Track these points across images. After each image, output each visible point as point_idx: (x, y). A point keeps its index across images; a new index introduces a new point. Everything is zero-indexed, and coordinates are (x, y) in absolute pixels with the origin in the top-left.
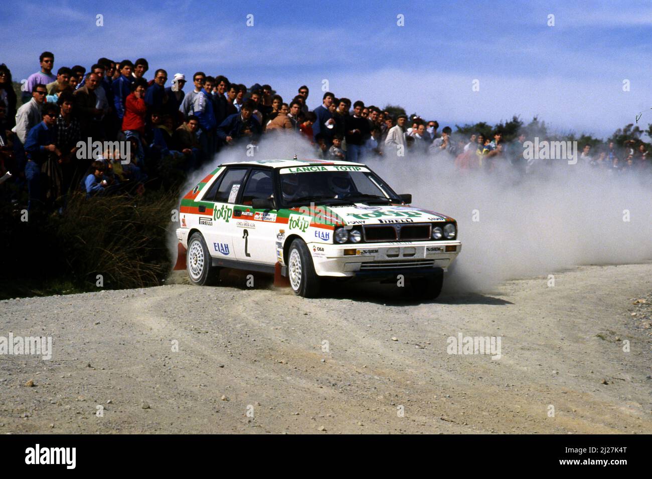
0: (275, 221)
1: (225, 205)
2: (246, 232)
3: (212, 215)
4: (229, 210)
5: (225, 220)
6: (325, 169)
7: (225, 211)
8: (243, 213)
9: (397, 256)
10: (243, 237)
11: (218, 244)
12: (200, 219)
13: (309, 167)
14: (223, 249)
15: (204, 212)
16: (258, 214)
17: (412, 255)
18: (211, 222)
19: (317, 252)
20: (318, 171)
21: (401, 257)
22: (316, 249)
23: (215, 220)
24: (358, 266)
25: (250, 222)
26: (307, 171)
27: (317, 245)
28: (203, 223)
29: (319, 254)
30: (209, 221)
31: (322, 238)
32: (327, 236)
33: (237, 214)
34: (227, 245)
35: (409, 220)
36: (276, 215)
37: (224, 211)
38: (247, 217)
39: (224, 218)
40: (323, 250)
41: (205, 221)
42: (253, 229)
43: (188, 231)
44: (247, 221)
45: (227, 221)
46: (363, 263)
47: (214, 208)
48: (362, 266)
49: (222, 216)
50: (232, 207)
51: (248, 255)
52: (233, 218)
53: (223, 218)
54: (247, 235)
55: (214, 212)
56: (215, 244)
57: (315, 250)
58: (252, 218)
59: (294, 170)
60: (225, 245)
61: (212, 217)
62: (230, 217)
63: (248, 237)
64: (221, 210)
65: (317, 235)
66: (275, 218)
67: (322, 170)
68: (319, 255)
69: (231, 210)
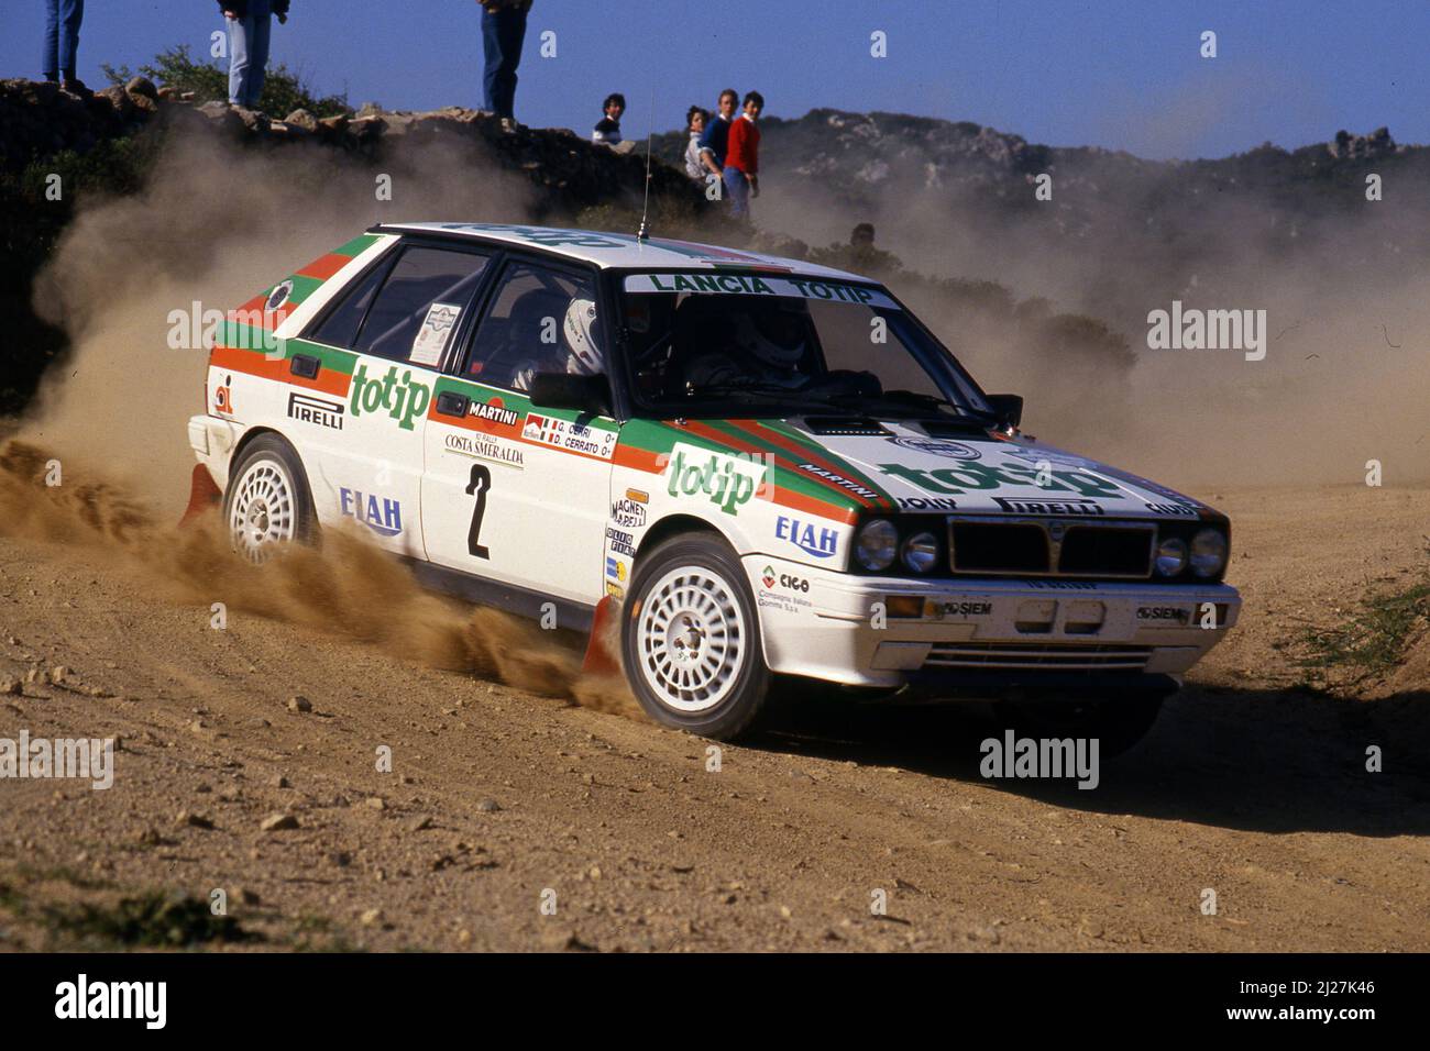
0: (608, 456)
1: (401, 368)
2: (480, 473)
3: (344, 394)
4: (415, 387)
5: (396, 422)
6: (766, 288)
7: (401, 392)
8: (474, 409)
9: (1046, 628)
10: (470, 490)
11: (359, 495)
12: (292, 401)
13: (715, 278)
14: (377, 516)
15: (314, 378)
16: (539, 422)
17: (1093, 628)
18: (337, 416)
19: (778, 588)
20: (743, 291)
21: (1058, 635)
22: (777, 579)
23: (355, 412)
24: (917, 656)
25: (503, 443)
26: (710, 291)
27: (781, 568)
28: (306, 416)
29: (782, 598)
30: (329, 414)
31: (807, 544)
32: (828, 542)
33: (450, 407)
34: (396, 504)
35: (1089, 506)
36: (615, 435)
37: (394, 387)
38: (490, 426)
39: (395, 414)
40: (805, 586)
41: (312, 409)
42: (512, 471)
43: (241, 432)
44: (492, 437)
45: (407, 424)
46: (937, 645)
47: (356, 372)
48: (931, 656)
49: (387, 405)
50: (429, 379)
51: (479, 551)
52: (430, 417)
53: (388, 411)
54: (487, 485)
55: (353, 385)
56: (344, 492)
57: (769, 581)
58: (513, 432)
59: (668, 281)
60: (387, 502)
61: (346, 402)
62: (419, 413)
63: (488, 493)
64: (384, 384)
65: (786, 532)
66: (611, 446)
67: (757, 289)
68: (783, 604)
69: (425, 388)
